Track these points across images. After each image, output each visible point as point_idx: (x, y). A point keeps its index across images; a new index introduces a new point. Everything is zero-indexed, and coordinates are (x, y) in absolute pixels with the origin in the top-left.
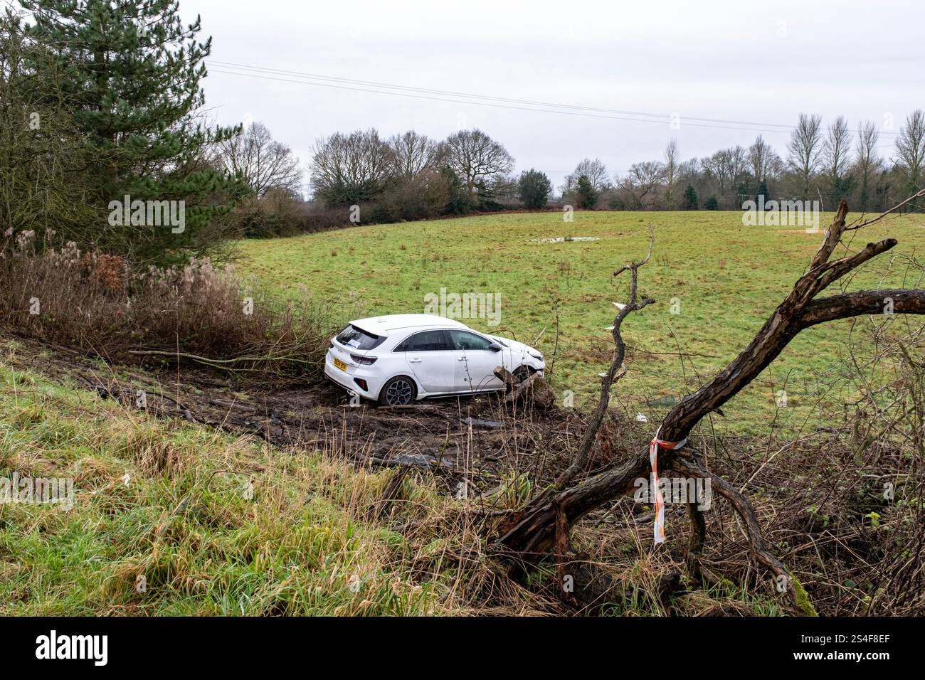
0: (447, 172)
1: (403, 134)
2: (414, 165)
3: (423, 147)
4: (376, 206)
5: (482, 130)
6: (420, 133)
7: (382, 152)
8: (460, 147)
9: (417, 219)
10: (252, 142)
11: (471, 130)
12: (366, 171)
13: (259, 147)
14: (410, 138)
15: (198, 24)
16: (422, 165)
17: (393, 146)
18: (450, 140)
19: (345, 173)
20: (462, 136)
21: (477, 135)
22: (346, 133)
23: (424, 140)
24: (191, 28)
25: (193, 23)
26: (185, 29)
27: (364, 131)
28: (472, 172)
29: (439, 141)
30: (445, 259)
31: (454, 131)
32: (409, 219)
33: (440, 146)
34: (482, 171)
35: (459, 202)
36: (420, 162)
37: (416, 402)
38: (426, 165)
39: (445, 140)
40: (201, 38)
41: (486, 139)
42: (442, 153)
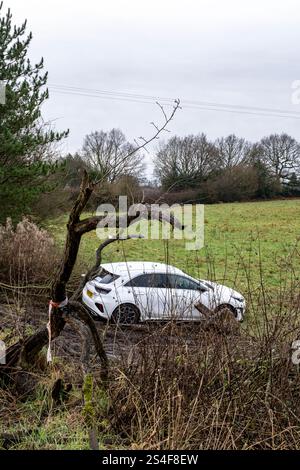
0: (259, 166)
1: (226, 136)
2: (234, 160)
3: (241, 147)
4: (199, 191)
5: (289, 135)
6: (239, 136)
7: (208, 151)
8: (271, 147)
9: (231, 202)
10: (111, 143)
11: (280, 133)
12: (196, 164)
13: (117, 147)
14: (231, 140)
15: (41, 64)
16: (240, 160)
17: (217, 146)
18: (263, 142)
19: (180, 166)
20: (273, 139)
21: (285, 138)
22: (182, 136)
23: (242, 141)
24: (37, 66)
25: (38, 63)
26: (33, 67)
27: (195, 135)
28: (280, 166)
29: (254, 142)
30: (233, 231)
31: (267, 135)
32: (225, 202)
33: (255, 146)
34: (288, 166)
35: (266, 189)
36: (238, 158)
37: (138, 323)
38: (243, 160)
39: (259, 141)
40: (42, 73)
41: (293, 141)
42: (257, 151)
